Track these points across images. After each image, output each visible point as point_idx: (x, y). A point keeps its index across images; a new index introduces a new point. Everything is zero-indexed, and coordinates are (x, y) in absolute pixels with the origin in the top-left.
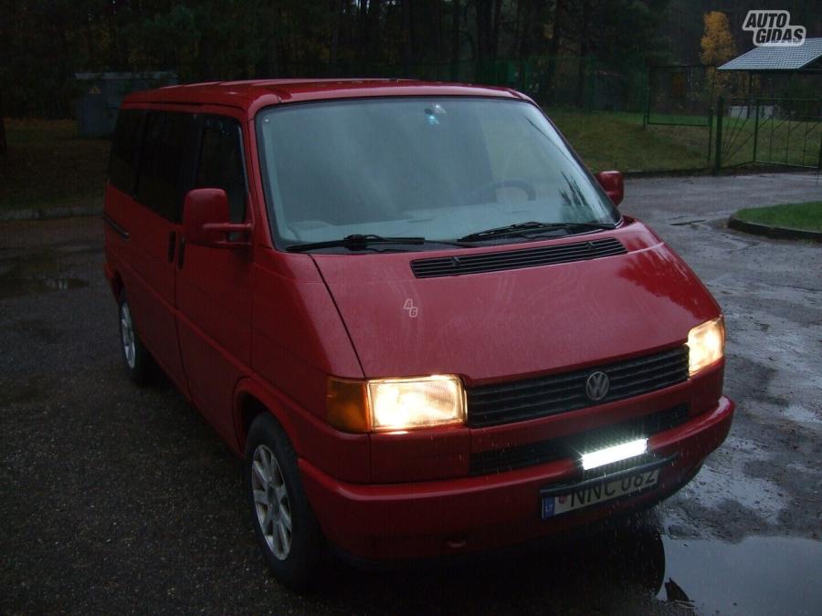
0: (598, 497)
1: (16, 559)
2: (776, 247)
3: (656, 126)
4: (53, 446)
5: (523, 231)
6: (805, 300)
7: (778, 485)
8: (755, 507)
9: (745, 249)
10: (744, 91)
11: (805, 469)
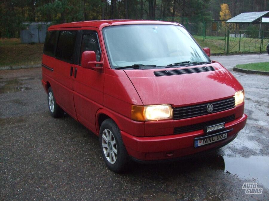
0: (210, 141)
1: (28, 166)
2: (249, 76)
3: (207, 40)
4: (31, 135)
5: (184, 64)
6: (260, 91)
7: (258, 142)
8: (252, 148)
9: (239, 77)
10: (234, 29)
11: (266, 138)
